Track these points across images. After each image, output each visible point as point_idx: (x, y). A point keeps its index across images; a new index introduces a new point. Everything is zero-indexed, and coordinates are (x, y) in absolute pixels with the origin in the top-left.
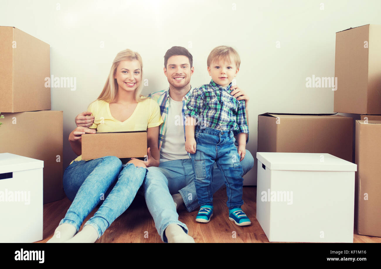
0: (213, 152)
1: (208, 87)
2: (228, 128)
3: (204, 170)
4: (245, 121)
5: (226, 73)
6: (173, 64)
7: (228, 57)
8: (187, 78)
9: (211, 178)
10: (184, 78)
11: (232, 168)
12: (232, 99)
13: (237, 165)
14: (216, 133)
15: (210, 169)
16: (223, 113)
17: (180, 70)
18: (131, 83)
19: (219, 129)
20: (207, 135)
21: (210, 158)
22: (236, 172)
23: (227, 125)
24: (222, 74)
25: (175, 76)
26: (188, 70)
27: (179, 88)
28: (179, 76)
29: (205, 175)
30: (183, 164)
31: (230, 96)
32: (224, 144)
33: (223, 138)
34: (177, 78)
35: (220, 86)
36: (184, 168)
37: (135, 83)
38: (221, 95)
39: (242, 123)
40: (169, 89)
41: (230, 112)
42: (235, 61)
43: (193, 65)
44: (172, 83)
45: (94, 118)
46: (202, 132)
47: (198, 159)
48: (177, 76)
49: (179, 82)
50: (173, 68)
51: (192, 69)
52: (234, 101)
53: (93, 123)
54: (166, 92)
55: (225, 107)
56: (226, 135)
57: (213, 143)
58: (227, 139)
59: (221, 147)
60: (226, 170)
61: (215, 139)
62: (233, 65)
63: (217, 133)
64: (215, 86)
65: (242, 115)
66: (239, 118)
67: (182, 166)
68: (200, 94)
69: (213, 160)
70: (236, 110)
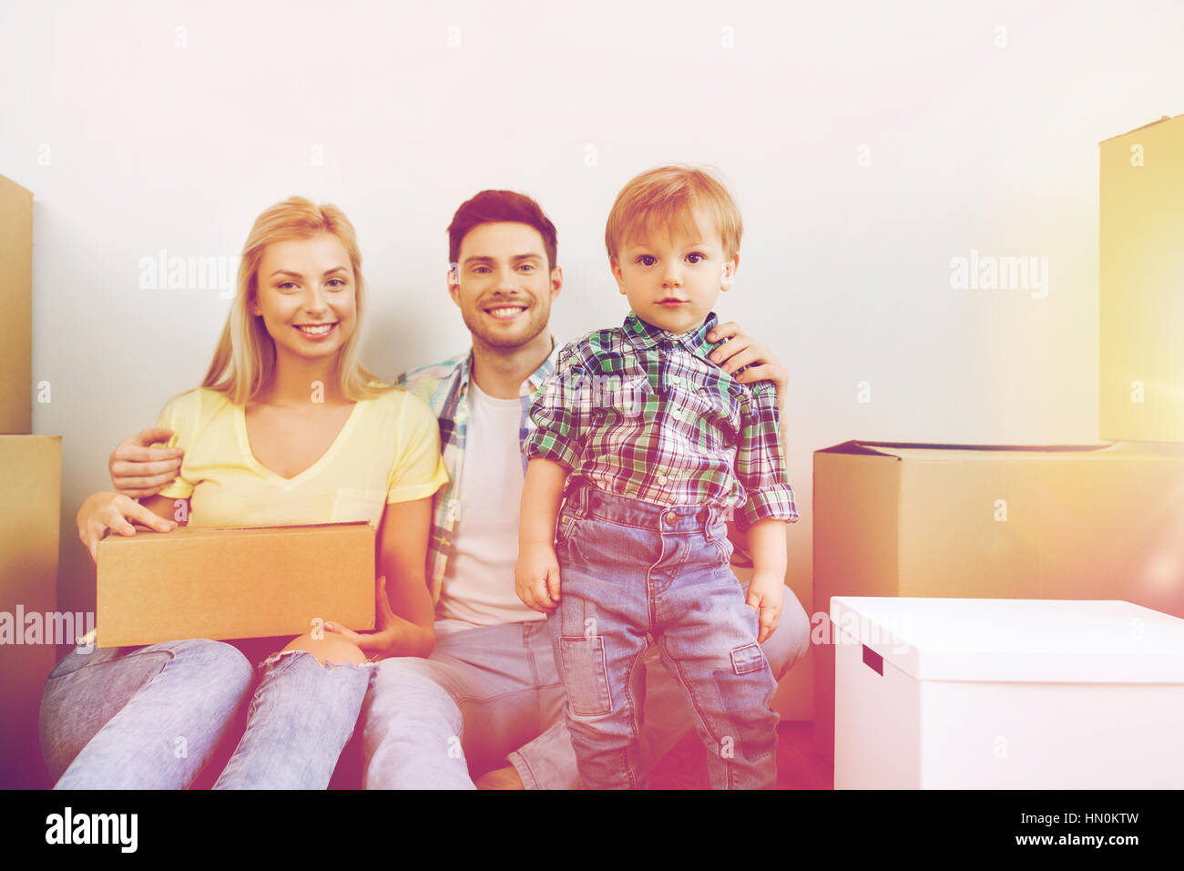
0: (636, 600)
1: (614, 338)
2: (696, 494)
3: (602, 680)
4: (778, 470)
5: (680, 282)
6: (480, 254)
7: (683, 214)
8: (538, 310)
9: (636, 713)
10: (524, 309)
11: (727, 671)
12: (712, 381)
13: (745, 658)
14: (643, 515)
15: (628, 673)
16: (667, 431)
17: (509, 280)
18: (317, 326)
19: (657, 499)
20: (608, 525)
21: (623, 628)
22: (747, 689)
23: (694, 484)
24: (665, 286)
25: (492, 300)
26: (538, 280)
27: (508, 348)
28: (505, 303)
29: (606, 703)
30: (530, 639)
31: (703, 368)
32: (680, 565)
33: (677, 539)
34: (498, 308)
35: (662, 331)
36: (530, 657)
37: (333, 325)
38: (663, 367)
39: (766, 476)
40: (472, 355)
41: (703, 430)
42: (717, 228)
43: (559, 263)
44: (480, 329)
45: (181, 457)
46: (590, 516)
47: (575, 631)
48: (501, 301)
49: (506, 323)
50: (483, 270)
51: (554, 277)
52: (723, 387)
53: (179, 474)
54: (459, 367)
55: (679, 406)
56: (691, 524)
57: (633, 560)
58: (695, 544)
59: (671, 578)
60: (700, 682)
61: (640, 545)
62: (711, 246)
63: (650, 518)
64: (643, 335)
65: (763, 446)
66: (748, 456)
67: (525, 650)
68: (578, 365)
69: (638, 634)
70: (736, 422)
